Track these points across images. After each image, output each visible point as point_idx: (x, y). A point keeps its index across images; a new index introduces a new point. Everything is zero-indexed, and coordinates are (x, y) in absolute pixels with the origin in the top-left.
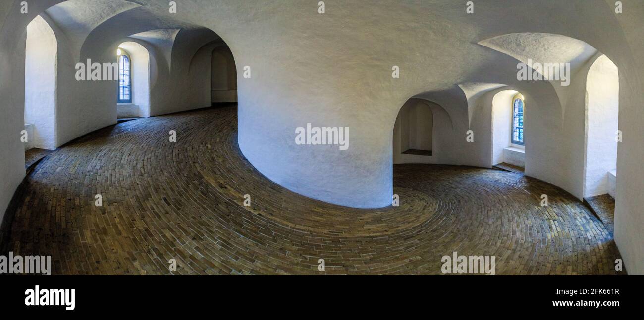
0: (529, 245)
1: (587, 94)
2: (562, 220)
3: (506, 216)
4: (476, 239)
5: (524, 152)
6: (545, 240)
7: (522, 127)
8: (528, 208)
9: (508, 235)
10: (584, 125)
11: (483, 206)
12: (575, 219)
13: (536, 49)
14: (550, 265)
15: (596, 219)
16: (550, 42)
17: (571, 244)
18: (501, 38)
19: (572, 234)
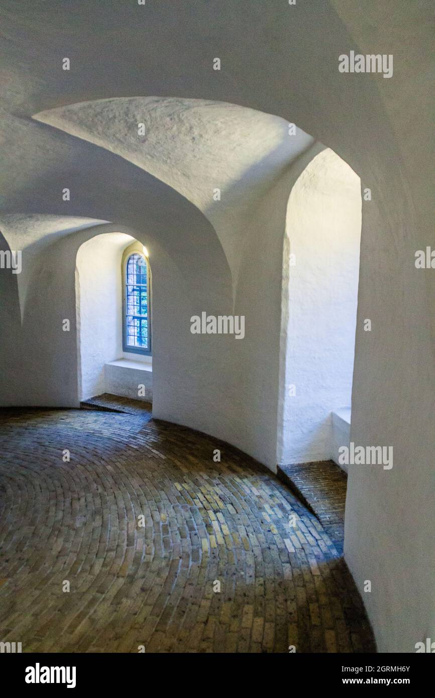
0: (164, 564)
1: (288, 243)
2: (233, 511)
3: (114, 507)
4: (47, 565)
5: (150, 369)
6: (198, 551)
7: (146, 315)
8: (161, 487)
9: (118, 546)
10: (280, 310)
11: (60, 491)
12: (261, 508)
13: (173, 137)
14: (208, 603)
15: (304, 510)
16: (204, 120)
17: (251, 561)
18: (90, 106)
19: (253, 540)
